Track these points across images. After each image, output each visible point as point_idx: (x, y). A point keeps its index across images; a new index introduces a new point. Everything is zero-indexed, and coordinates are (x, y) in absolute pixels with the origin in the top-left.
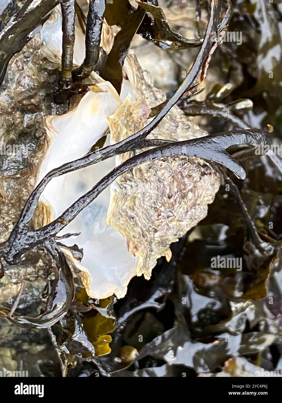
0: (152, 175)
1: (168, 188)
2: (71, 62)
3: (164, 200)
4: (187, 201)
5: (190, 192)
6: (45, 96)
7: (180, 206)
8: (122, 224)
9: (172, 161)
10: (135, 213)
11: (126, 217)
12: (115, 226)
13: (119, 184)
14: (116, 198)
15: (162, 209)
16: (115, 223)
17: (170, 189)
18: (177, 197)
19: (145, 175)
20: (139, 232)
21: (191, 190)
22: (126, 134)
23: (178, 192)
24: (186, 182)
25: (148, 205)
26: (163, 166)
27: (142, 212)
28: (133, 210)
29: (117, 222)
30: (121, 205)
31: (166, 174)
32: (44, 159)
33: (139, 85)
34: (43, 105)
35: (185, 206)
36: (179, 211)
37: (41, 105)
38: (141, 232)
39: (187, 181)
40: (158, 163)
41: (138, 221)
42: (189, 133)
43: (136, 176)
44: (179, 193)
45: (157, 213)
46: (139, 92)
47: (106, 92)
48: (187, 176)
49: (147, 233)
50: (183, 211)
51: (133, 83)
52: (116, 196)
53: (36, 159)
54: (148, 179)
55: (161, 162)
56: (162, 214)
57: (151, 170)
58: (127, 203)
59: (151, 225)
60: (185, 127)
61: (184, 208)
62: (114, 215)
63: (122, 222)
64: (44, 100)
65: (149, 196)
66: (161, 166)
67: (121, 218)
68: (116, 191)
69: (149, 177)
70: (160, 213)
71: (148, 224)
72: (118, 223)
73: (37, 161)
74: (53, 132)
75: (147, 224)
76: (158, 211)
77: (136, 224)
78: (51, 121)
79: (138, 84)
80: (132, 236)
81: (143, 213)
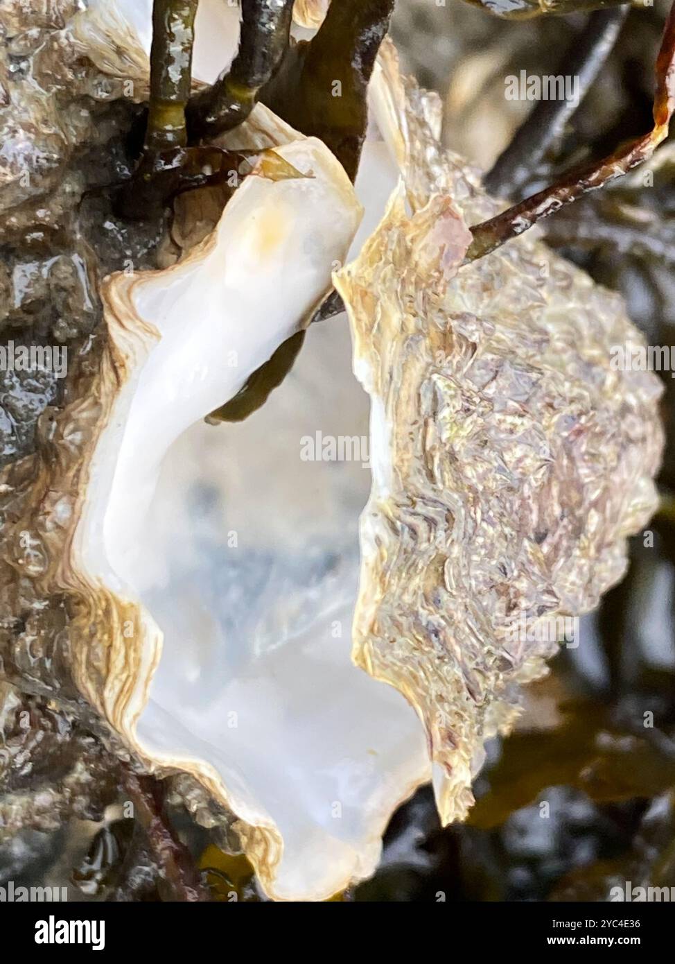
0: (490, 471)
1: (535, 507)
2: (186, 72)
3: (526, 552)
4: (586, 544)
5: (593, 512)
6: (83, 196)
7: (569, 563)
8: (405, 660)
9: (543, 411)
10: (443, 612)
11: (415, 632)
12: (378, 671)
13: (391, 514)
14: (380, 569)
15: (523, 585)
16: (377, 658)
17: (541, 510)
18: (561, 536)
19: (469, 472)
20: (458, 681)
21: (595, 505)
22: (402, 329)
23: (562, 517)
24: (583, 477)
25: (481, 579)
26: (520, 431)
27: (463, 608)
28: (437, 602)
29: (384, 656)
30: (398, 592)
31: (528, 461)
32: (104, 432)
33: (418, 144)
34: (76, 226)
35: (583, 561)
36: (566, 580)
37: (70, 227)
38: (463, 681)
39: (587, 476)
40: (500, 422)
41: (452, 640)
42: (571, 305)
43: (444, 483)
44: (565, 521)
45: (503, 598)
46: (420, 172)
47: (310, 175)
48: (586, 457)
49: (479, 678)
50: (579, 582)
51: (399, 139)
52: (382, 559)
53: (73, 431)
54: (480, 488)
55: (510, 419)
56: (523, 603)
57: (486, 452)
58: (417, 581)
59: (493, 649)
60: (558, 284)
61: (581, 568)
62: (376, 628)
63: (400, 652)
64: (77, 207)
65: (484, 546)
66: (511, 432)
67: (400, 640)
68: (378, 541)
69: (483, 478)
70: (514, 601)
71: (482, 644)
72: (389, 657)
73: (78, 437)
74: (138, 332)
75: (478, 645)
76: (508, 594)
77: (446, 655)
78: (129, 292)
79: (412, 141)
80: (433, 697)
81: (467, 609)
